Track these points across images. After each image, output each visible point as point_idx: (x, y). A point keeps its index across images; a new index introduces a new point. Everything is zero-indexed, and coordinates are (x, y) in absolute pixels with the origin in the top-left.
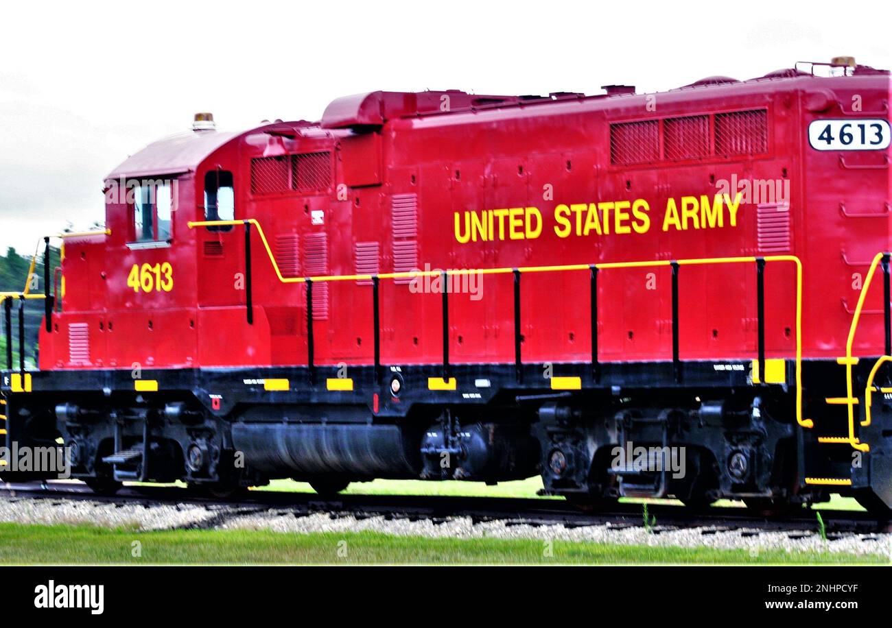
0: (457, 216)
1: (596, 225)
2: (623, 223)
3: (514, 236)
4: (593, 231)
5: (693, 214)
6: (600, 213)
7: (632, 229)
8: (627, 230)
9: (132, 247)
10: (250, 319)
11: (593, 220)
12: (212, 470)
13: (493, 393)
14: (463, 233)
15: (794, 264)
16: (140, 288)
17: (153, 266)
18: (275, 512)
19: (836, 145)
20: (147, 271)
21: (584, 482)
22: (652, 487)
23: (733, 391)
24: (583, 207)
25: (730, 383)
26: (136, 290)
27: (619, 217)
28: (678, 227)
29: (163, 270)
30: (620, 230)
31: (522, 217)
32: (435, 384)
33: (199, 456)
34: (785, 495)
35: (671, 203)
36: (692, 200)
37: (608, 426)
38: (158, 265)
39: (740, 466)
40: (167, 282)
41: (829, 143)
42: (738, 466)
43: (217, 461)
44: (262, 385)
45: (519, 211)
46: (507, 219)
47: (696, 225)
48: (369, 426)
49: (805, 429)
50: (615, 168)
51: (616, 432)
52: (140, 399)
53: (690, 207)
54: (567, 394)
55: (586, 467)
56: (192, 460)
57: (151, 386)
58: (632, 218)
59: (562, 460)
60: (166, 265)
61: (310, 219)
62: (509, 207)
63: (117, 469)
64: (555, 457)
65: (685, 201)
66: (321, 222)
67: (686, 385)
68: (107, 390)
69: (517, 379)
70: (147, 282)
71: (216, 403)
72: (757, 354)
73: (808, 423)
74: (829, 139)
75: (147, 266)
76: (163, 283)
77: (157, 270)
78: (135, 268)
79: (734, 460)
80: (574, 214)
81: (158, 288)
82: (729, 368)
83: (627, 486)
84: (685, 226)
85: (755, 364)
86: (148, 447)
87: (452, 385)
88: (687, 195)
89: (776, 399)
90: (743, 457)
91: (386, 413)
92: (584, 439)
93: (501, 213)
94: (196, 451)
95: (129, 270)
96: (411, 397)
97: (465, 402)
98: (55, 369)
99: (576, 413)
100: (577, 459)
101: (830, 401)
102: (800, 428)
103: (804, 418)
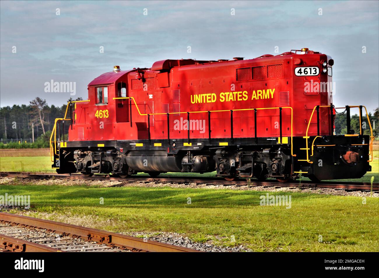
0: (192, 96)
1: (232, 98)
2: (240, 98)
3: (208, 101)
4: (231, 100)
5: (260, 95)
6: (233, 95)
7: (243, 99)
8: (241, 100)
9: (96, 105)
10: (131, 126)
11: (231, 97)
12: (120, 170)
13: (202, 147)
14: (193, 101)
15: (290, 109)
16: (99, 117)
17: (103, 111)
18: (139, 182)
19: (303, 74)
20: (101, 112)
21: (229, 173)
22: (249, 174)
23: (273, 146)
24: (228, 93)
25: (272, 144)
26: (98, 117)
27: (239, 96)
28: (256, 99)
29: (106, 112)
30: (239, 100)
31: (210, 96)
32: (186, 144)
33: (116, 166)
34: (288, 176)
35: (254, 92)
36: (261, 91)
37: (236, 156)
38: (104, 111)
39: (275, 168)
40: (107, 116)
41: (301, 74)
42: (274, 168)
43: (122, 167)
44: (135, 145)
45: (210, 94)
46: (206, 97)
47: (261, 98)
48: (166, 156)
49: (294, 157)
50: (237, 82)
51: (238, 158)
52: (99, 149)
53: (260, 93)
54: (224, 147)
55: (229, 168)
56: (115, 167)
57: (102, 145)
58: (243, 96)
59: (223, 166)
60: (107, 110)
61: (149, 97)
62: (207, 93)
63: (92, 170)
64: (220, 165)
65: (258, 91)
66: (152, 98)
67: (259, 145)
68: (89, 147)
69: (209, 143)
70: (101, 115)
71: (122, 150)
72: (279, 135)
73: (295, 155)
74: (301, 73)
75: (101, 111)
76: (106, 115)
77: (104, 112)
78: (97, 111)
79: (273, 166)
80: (225, 95)
81: (104, 117)
82: (271, 139)
83: (242, 174)
84: (258, 98)
85: (279, 138)
86: (101, 163)
87: (191, 144)
88: (259, 89)
89: (285, 148)
90: (276, 165)
91: (171, 153)
92: (229, 160)
93: (204, 95)
94: (116, 164)
95: (96, 112)
96: (179, 148)
97: (194, 150)
98: (74, 141)
99: (227, 153)
100: (227, 166)
101: (301, 149)
102: (293, 157)
103: (293, 154)
